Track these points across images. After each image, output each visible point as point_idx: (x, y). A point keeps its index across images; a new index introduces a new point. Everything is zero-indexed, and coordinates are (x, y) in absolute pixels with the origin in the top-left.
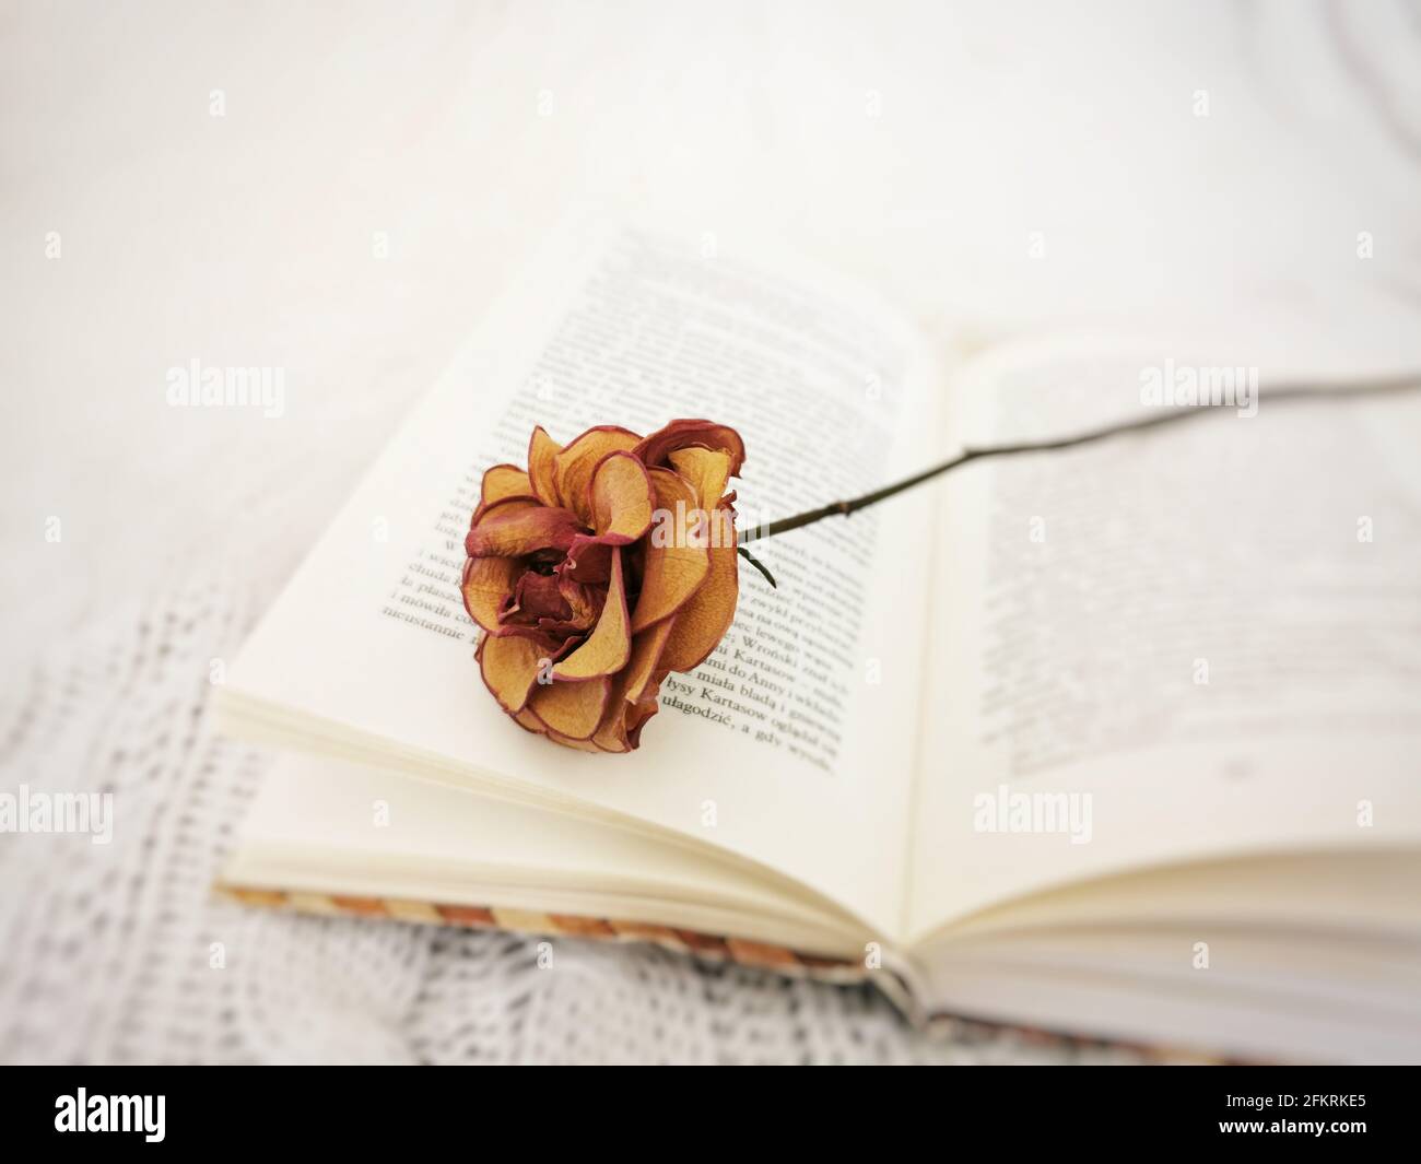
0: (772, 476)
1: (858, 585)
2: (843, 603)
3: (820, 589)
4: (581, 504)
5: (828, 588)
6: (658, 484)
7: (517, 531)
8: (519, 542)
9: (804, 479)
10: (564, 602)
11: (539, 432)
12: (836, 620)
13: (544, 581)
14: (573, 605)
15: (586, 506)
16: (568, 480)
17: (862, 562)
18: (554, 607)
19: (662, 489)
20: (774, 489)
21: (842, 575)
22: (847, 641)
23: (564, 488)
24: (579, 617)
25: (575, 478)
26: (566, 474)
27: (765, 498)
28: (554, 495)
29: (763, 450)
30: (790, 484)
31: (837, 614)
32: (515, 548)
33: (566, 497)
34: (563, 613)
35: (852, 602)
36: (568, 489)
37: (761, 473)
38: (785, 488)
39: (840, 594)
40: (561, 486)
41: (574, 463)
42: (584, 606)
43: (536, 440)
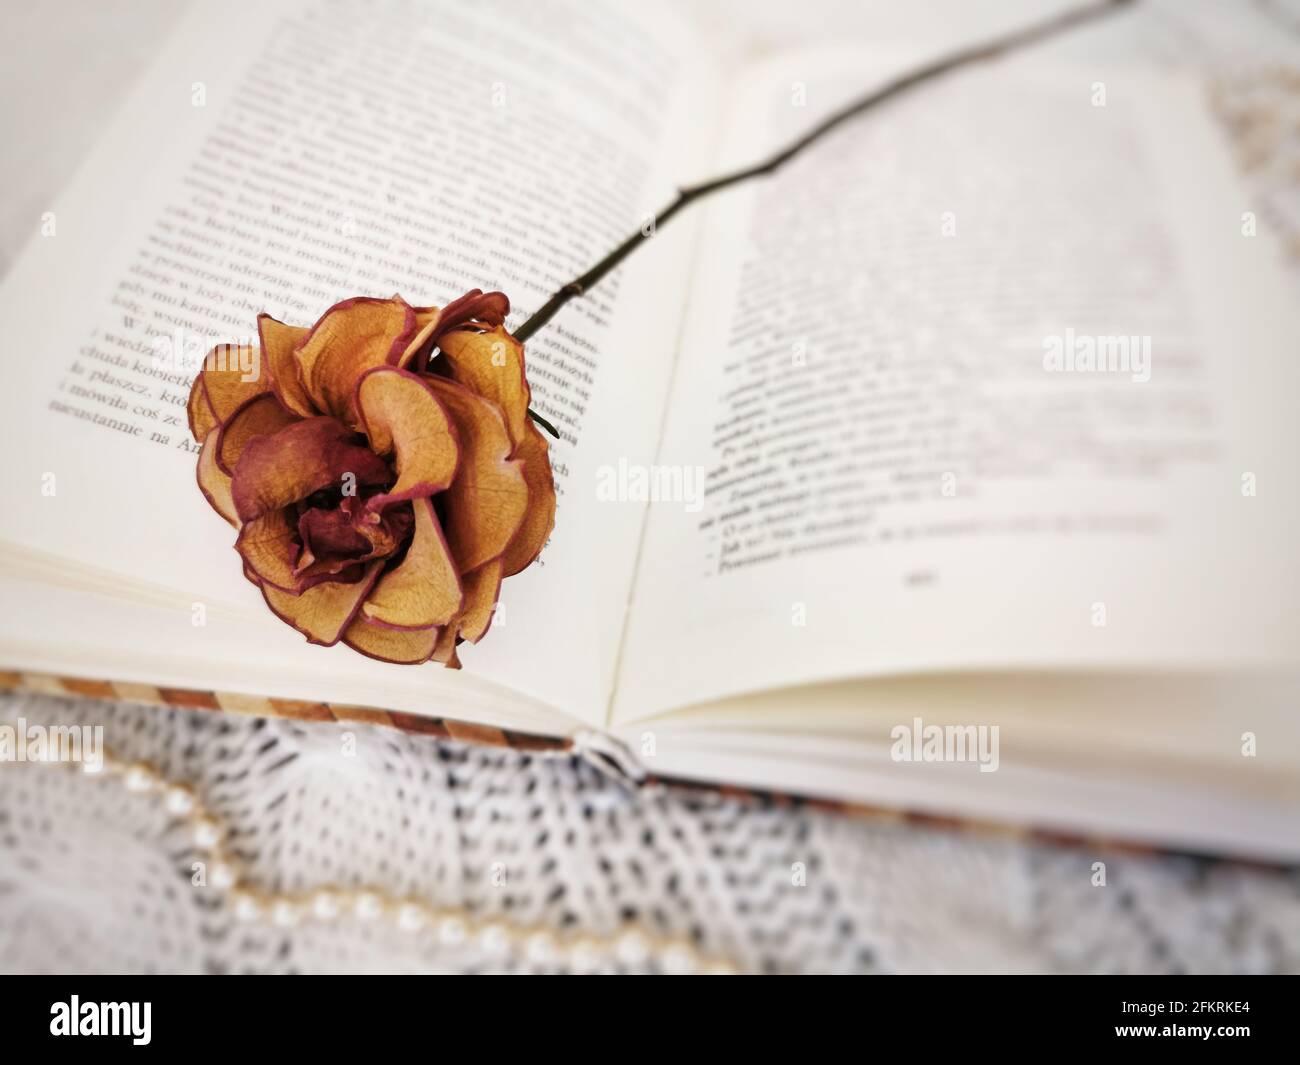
0: (506, 226)
1: (592, 349)
2: (573, 371)
3: (547, 358)
4: (335, 398)
5: (557, 355)
6: (446, 397)
7: (288, 473)
8: (296, 488)
9: (542, 228)
10: (360, 537)
11: (265, 321)
12: (563, 392)
13: (332, 518)
14: (372, 539)
15: (340, 397)
16: (316, 378)
17: (598, 321)
18: (349, 543)
19: (453, 405)
20: (507, 242)
21: (574, 339)
22: (573, 414)
23: (314, 388)
24: (380, 547)
25: (324, 372)
26: (313, 372)
27: (494, 253)
28: (304, 399)
29: (498, 195)
30: (525, 235)
31: (565, 384)
32: (293, 496)
33: (318, 397)
34: (360, 546)
35: (582, 368)
36: (318, 387)
37: (493, 222)
38: (517, 240)
39: (570, 361)
40: (310, 387)
41: (319, 357)
42: (383, 537)
43: (264, 330)
